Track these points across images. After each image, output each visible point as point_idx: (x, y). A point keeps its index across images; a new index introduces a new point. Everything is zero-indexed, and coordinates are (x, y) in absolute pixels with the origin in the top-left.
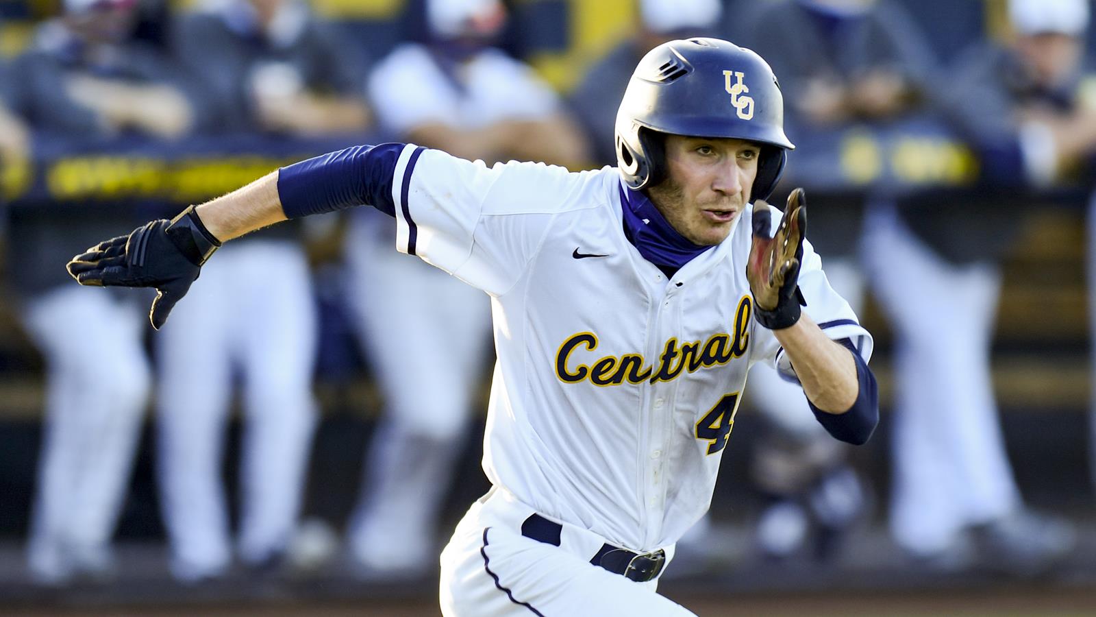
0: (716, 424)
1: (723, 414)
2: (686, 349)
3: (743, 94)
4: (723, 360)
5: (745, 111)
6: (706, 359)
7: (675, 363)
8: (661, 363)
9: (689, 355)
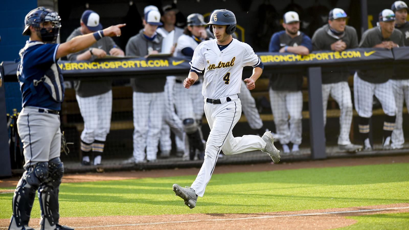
0: (226, 78)
1: (227, 76)
2: (223, 63)
3: (216, 17)
4: (229, 66)
5: (216, 20)
6: (226, 66)
7: (221, 65)
8: (218, 65)
9: (223, 64)
